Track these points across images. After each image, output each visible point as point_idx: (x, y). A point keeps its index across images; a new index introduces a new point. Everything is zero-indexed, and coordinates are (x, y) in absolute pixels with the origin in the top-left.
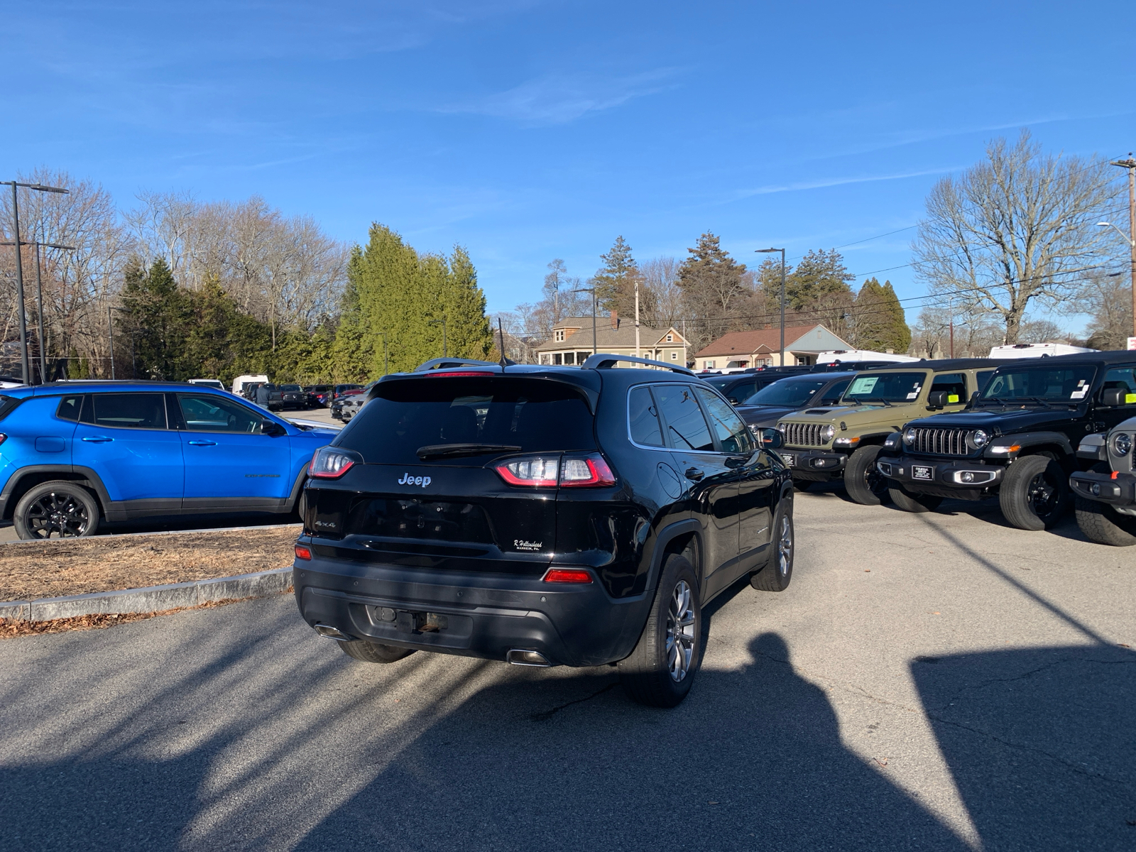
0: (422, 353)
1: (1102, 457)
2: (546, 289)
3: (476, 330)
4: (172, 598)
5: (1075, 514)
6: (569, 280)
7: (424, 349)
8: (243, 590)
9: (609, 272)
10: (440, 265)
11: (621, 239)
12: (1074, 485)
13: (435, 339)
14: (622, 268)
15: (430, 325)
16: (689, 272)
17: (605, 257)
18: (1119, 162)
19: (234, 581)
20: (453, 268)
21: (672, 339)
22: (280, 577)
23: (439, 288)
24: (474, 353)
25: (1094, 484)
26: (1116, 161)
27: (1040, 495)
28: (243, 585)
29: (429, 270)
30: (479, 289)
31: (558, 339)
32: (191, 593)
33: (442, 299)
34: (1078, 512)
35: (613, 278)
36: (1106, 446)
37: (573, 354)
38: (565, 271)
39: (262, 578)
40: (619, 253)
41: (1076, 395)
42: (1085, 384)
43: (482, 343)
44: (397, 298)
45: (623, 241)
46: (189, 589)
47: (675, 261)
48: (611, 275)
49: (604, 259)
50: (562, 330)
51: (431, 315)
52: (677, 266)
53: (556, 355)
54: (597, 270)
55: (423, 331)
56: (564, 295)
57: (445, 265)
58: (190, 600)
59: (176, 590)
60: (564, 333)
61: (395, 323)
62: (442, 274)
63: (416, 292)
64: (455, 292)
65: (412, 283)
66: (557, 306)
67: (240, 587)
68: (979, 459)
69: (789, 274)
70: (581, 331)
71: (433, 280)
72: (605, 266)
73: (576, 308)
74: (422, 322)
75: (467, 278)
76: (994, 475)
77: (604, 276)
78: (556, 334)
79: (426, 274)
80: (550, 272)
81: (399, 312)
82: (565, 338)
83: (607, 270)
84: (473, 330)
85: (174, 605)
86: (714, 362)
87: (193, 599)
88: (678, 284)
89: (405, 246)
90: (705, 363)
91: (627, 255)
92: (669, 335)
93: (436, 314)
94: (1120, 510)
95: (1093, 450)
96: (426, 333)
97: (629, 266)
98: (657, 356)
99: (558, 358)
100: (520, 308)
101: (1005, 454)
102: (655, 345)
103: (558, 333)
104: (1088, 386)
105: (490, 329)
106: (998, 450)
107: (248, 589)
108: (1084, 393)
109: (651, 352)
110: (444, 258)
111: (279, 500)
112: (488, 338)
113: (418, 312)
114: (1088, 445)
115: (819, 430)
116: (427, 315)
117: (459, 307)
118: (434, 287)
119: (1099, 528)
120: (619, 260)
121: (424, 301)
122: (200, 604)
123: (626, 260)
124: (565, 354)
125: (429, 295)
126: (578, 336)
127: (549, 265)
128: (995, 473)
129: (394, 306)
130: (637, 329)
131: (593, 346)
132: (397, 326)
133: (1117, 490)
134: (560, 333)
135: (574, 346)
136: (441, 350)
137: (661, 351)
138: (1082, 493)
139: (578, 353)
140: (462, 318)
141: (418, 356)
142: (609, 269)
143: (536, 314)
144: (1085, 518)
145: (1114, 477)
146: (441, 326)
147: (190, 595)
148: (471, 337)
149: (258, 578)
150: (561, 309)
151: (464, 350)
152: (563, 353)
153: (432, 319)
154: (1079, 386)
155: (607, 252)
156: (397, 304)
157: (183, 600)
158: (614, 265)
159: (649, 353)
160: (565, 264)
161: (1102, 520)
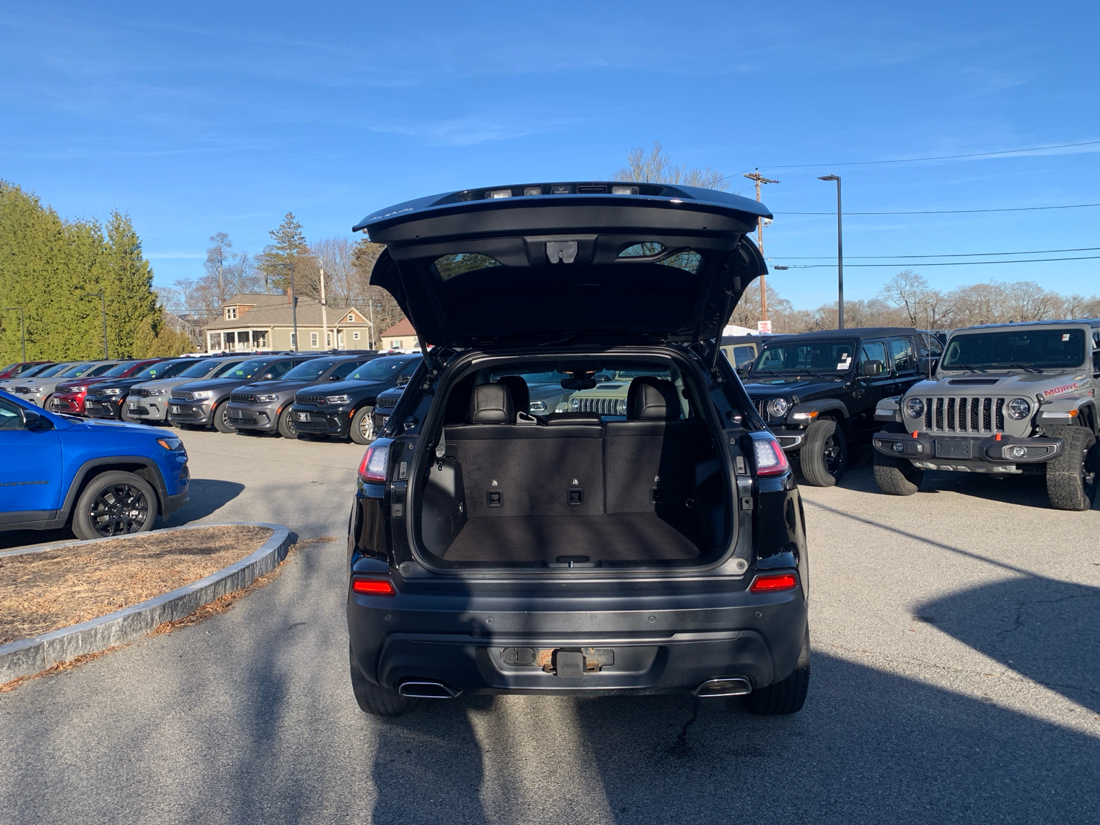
0: (71, 332)
1: (898, 419)
2: (208, 264)
3: (141, 306)
4: (9, 667)
5: (873, 470)
6: (234, 256)
7: (74, 326)
8: (103, 640)
9: (278, 248)
10: (93, 232)
11: (290, 216)
12: (877, 444)
13: (88, 315)
14: (292, 246)
15: (82, 300)
16: (364, 253)
17: (273, 233)
18: (750, 175)
19: (92, 630)
20: (111, 237)
21: (353, 318)
22: (146, 615)
23: (92, 258)
24: (141, 331)
25: (897, 442)
26: (747, 174)
27: (829, 455)
28: (103, 633)
29: (78, 237)
30: (144, 261)
31: (229, 317)
32: (37, 654)
33: (96, 271)
34: (876, 468)
35: (283, 255)
36: (900, 409)
37: (248, 333)
38: (230, 245)
39: (125, 620)
40: (289, 230)
41: (840, 366)
42: (848, 356)
43: (149, 320)
44: (36, 268)
45: (292, 218)
46: (32, 650)
47: (348, 241)
48: (280, 252)
49: (273, 235)
50: (235, 307)
51: (82, 288)
52: (352, 246)
53: (228, 334)
54: (265, 246)
55: (72, 306)
56: (230, 271)
57: (99, 233)
58: (34, 664)
59: (15, 653)
60: (237, 311)
61: (33, 297)
62: (96, 243)
63: (62, 261)
64: (113, 264)
65: (55, 251)
66: (221, 283)
67: (99, 636)
68: (781, 425)
69: (455, 261)
70: (255, 309)
71: (84, 249)
72: (274, 242)
73: (243, 284)
74: (71, 296)
75: (129, 249)
76: (799, 439)
77: (274, 252)
78: (227, 311)
79: (74, 242)
80: (213, 245)
81: (39, 284)
82: (237, 315)
83: (277, 247)
84: (139, 305)
85: (12, 676)
86: (401, 342)
87: (38, 663)
88: (354, 265)
89: (44, 208)
90: (392, 342)
91: (297, 232)
92: (350, 315)
93: (88, 287)
94: (918, 465)
95: (890, 413)
96: (76, 309)
97: (300, 244)
98: (339, 335)
99: (230, 338)
100: (180, 283)
101: (807, 419)
102: (336, 325)
103: (229, 311)
104: (850, 358)
105: (158, 305)
106: (799, 416)
107: (109, 638)
108: (848, 365)
109: (332, 331)
110: (98, 225)
111: (48, 513)
112: (156, 315)
113: (65, 284)
114: (884, 408)
115: (616, 404)
116: (76, 288)
117: (121, 280)
118: (86, 256)
119: (895, 481)
120: (290, 235)
121: (72, 272)
122: (48, 667)
123: (296, 238)
124: (239, 333)
125: (79, 265)
126: (253, 314)
127: (212, 238)
128: (800, 437)
129: (32, 277)
130: (324, 308)
131: (293, 325)
132: (36, 300)
133: (920, 447)
134: (232, 311)
135: (249, 325)
136: (97, 328)
137: (342, 330)
138: (886, 451)
139: (254, 332)
140: (125, 293)
141: (66, 335)
142: (279, 245)
143: (197, 290)
144: (884, 473)
145: (916, 436)
146: (96, 301)
147: (35, 657)
148: (137, 314)
149: (120, 620)
150: (226, 285)
151: (128, 327)
152: (236, 331)
153: (83, 293)
154: (843, 358)
155: (276, 228)
156: (35, 274)
157: (25, 666)
158: (284, 242)
159: (331, 333)
160: (229, 238)
161: (897, 474)
